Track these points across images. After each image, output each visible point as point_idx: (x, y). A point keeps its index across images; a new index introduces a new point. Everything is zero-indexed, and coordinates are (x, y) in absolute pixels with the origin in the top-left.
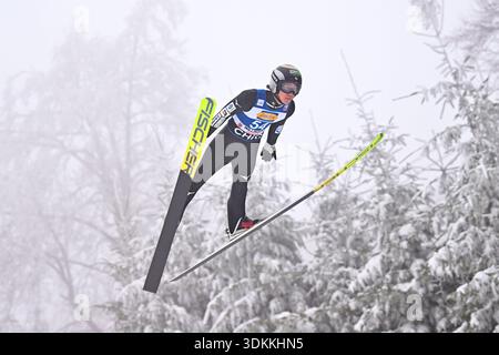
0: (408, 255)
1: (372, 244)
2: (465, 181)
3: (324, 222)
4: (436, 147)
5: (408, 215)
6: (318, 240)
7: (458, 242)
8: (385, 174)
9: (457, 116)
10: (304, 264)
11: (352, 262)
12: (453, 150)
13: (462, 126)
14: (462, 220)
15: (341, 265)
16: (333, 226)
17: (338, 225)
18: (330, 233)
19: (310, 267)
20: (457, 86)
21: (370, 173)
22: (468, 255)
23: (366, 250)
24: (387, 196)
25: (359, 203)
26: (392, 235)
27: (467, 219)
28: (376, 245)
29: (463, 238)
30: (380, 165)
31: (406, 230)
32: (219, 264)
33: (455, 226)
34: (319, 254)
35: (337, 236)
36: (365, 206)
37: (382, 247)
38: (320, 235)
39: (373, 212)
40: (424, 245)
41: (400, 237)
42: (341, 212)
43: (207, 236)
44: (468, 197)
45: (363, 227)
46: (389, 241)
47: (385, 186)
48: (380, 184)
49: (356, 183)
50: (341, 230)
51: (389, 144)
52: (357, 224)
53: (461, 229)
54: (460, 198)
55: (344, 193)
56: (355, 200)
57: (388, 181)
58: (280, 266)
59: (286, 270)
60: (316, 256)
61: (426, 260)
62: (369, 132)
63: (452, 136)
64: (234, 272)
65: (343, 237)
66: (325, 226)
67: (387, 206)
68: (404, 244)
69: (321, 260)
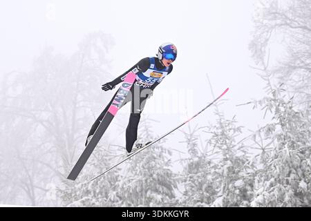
0: (239, 198)
1: (218, 190)
2: (276, 157)
3: (190, 175)
4: (260, 136)
5: (241, 174)
6: (185, 185)
7: (270, 192)
8: (228, 149)
9: (274, 118)
10: (176, 199)
11: (205, 200)
12: (270, 138)
13: (276, 124)
14: (272, 180)
15: (198, 201)
16: (195, 178)
17: (199, 177)
18: (193, 182)
19: (180, 201)
20: (274, 100)
21: (220, 148)
22: (274, 201)
23: (214, 193)
24: (229, 162)
25: (212, 165)
26: (230, 185)
27: (275, 180)
28: (220, 191)
29: (273, 191)
30: (226, 144)
31: (239, 183)
32: (126, 195)
33: (268, 183)
34: (186, 193)
35: (197, 184)
36: (215, 167)
37: (224, 192)
38: (188, 182)
39: (220, 171)
40: (249, 193)
41: (235, 187)
42: (200, 169)
43: (119, 178)
44: (277, 167)
45: (213, 180)
46: (228, 189)
47: (228, 156)
48: (225, 155)
49: (211, 153)
50: (200, 180)
51: (232, 131)
52: (209, 177)
53: (272, 185)
54: (272, 167)
55: (203, 158)
56: (209, 163)
57: (230, 153)
58: (162, 199)
59: (165, 202)
60: (184, 195)
61: (250, 202)
62: (221, 123)
63: (270, 129)
64: (135, 200)
65: (201, 184)
66: (191, 177)
67: (228, 168)
68: (237, 192)
69: (187, 197)
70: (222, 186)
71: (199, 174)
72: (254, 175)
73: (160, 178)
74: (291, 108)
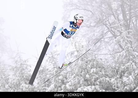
70: (54, 79)
71: (43, 75)
72: (67, 73)
73: (27, 78)
74: (80, 44)
